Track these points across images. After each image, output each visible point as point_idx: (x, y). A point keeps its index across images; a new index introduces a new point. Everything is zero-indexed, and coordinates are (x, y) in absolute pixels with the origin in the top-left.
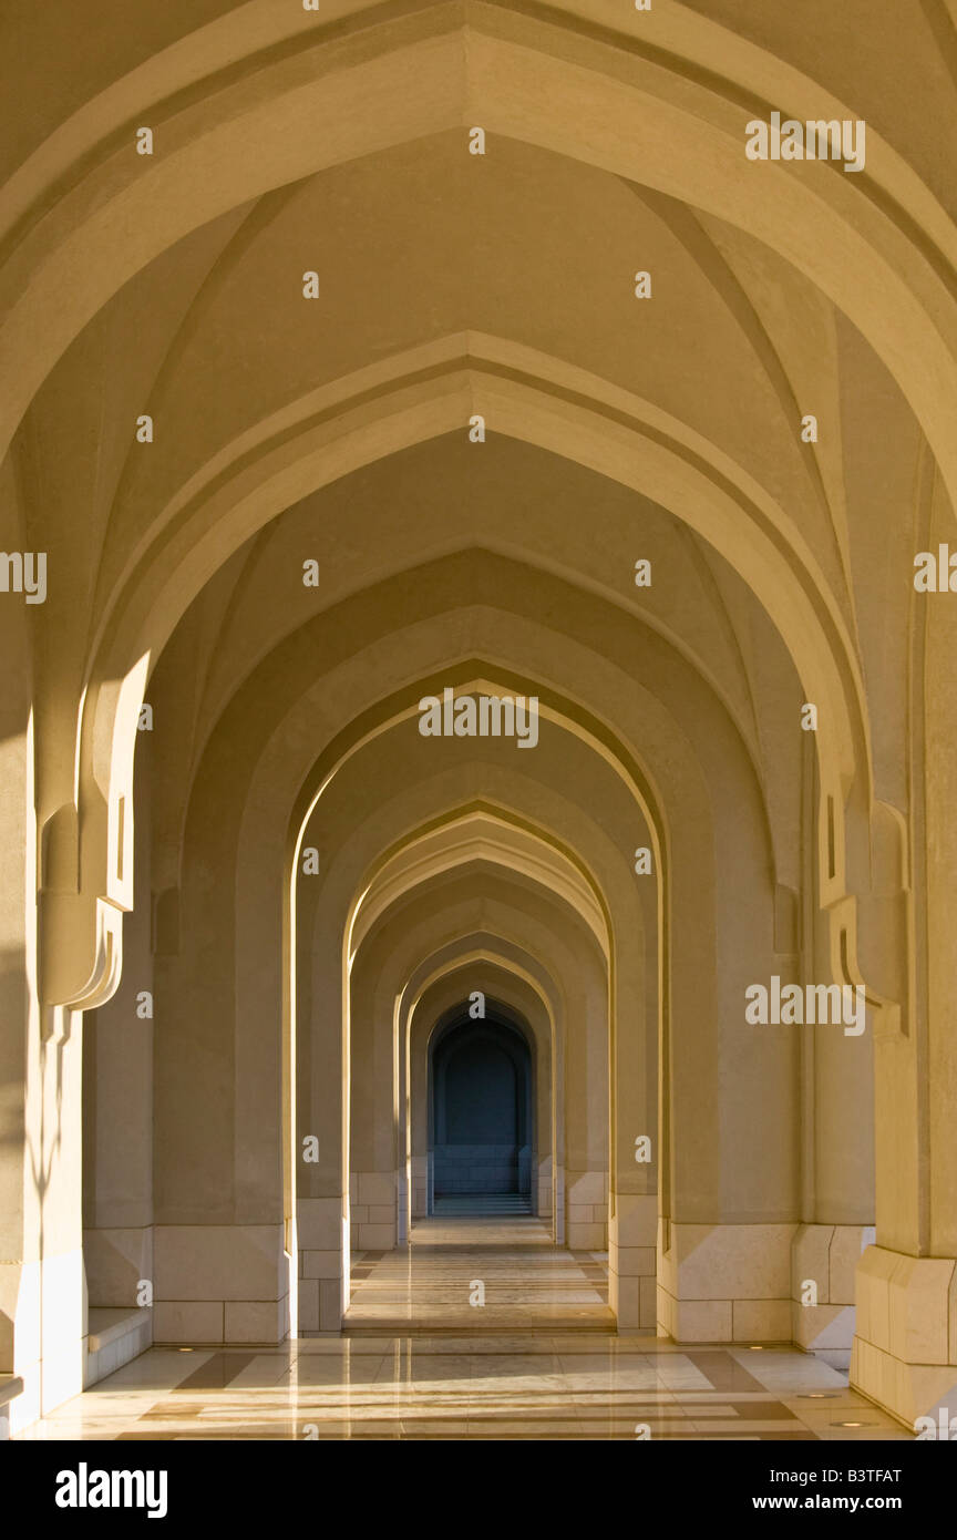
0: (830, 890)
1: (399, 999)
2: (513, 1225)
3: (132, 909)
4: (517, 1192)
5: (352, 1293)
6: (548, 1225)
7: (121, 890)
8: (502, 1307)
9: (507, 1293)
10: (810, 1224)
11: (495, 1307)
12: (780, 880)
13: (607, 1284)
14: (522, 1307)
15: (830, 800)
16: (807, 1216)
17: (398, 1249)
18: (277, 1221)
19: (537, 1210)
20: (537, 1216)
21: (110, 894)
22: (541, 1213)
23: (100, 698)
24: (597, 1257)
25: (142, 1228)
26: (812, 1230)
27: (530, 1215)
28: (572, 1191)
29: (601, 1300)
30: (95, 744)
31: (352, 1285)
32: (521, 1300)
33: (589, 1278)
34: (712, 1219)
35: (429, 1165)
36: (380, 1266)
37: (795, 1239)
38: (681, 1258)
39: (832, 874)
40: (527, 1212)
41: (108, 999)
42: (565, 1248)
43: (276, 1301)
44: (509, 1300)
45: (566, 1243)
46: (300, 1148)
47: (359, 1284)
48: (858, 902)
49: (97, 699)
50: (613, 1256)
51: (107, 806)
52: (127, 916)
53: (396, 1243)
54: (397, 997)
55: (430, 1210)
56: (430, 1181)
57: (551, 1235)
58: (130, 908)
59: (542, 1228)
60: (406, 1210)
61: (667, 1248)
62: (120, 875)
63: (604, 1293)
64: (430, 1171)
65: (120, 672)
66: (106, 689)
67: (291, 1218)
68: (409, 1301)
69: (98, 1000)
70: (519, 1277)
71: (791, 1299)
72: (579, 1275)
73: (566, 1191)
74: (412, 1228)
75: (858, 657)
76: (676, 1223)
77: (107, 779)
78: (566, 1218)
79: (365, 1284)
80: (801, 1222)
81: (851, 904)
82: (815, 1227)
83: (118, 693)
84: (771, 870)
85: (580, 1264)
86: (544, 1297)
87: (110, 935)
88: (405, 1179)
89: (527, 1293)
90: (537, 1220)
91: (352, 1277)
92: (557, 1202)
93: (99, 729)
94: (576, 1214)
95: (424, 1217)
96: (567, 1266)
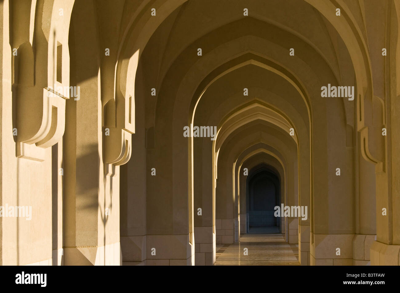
0: (360, 125)
1: (235, 165)
2: (275, 236)
3: (135, 133)
4: (276, 226)
5: (217, 258)
6: (284, 236)
7: (130, 127)
8: (265, 261)
9: (267, 257)
10: (358, 234)
11: (262, 262)
12: (348, 123)
13: (298, 254)
14: (271, 261)
15: (360, 95)
16: (357, 232)
17: (235, 243)
18: (186, 233)
19: (281, 232)
20: (281, 233)
21: (126, 128)
22: (283, 232)
23: (122, 65)
24: (296, 245)
25: (142, 236)
26: (359, 236)
27: (280, 233)
28: (290, 225)
29: (296, 259)
30: (121, 79)
31: (216, 255)
32: (271, 259)
33: (294, 252)
34: (326, 233)
35: (247, 217)
36: (228, 249)
37: (354, 239)
38: (316, 245)
39: (361, 120)
40: (279, 232)
41: (127, 162)
42: (288, 243)
43: (186, 259)
44: (267, 259)
45: (288, 241)
46: (196, 212)
47: (220, 255)
48: (368, 129)
49: (121, 64)
50: (299, 246)
51: (125, 100)
52: (133, 135)
53: (234, 242)
54: (234, 164)
55: (247, 231)
56: (247, 223)
57: (285, 239)
58: (134, 132)
59: (282, 237)
60: (238, 231)
61: (313, 242)
62: (130, 122)
63: (297, 257)
64: (247, 219)
65: (129, 56)
66: (124, 62)
67: (192, 233)
68: (240, 260)
69: (124, 162)
70: (272, 252)
71: (352, 259)
72: (291, 252)
73: (288, 225)
74: (241, 237)
75: (368, 49)
76: (315, 234)
77: (125, 91)
78: (288, 234)
79: (222, 255)
80: (356, 234)
81: (366, 129)
82: (359, 235)
83: (128, 63)
84: (345, 120)
85: (292, 248)
86: (279, 259)
87: (127, 141)
88: (238, 222)
89: (273, 257)
90: (281, 235)
91: (216, 252)
92: (286, 229)
93: (122, 74)
94: (291, 232)
95: (245, 234)
96: (288, 249)
